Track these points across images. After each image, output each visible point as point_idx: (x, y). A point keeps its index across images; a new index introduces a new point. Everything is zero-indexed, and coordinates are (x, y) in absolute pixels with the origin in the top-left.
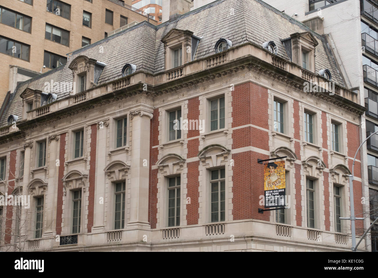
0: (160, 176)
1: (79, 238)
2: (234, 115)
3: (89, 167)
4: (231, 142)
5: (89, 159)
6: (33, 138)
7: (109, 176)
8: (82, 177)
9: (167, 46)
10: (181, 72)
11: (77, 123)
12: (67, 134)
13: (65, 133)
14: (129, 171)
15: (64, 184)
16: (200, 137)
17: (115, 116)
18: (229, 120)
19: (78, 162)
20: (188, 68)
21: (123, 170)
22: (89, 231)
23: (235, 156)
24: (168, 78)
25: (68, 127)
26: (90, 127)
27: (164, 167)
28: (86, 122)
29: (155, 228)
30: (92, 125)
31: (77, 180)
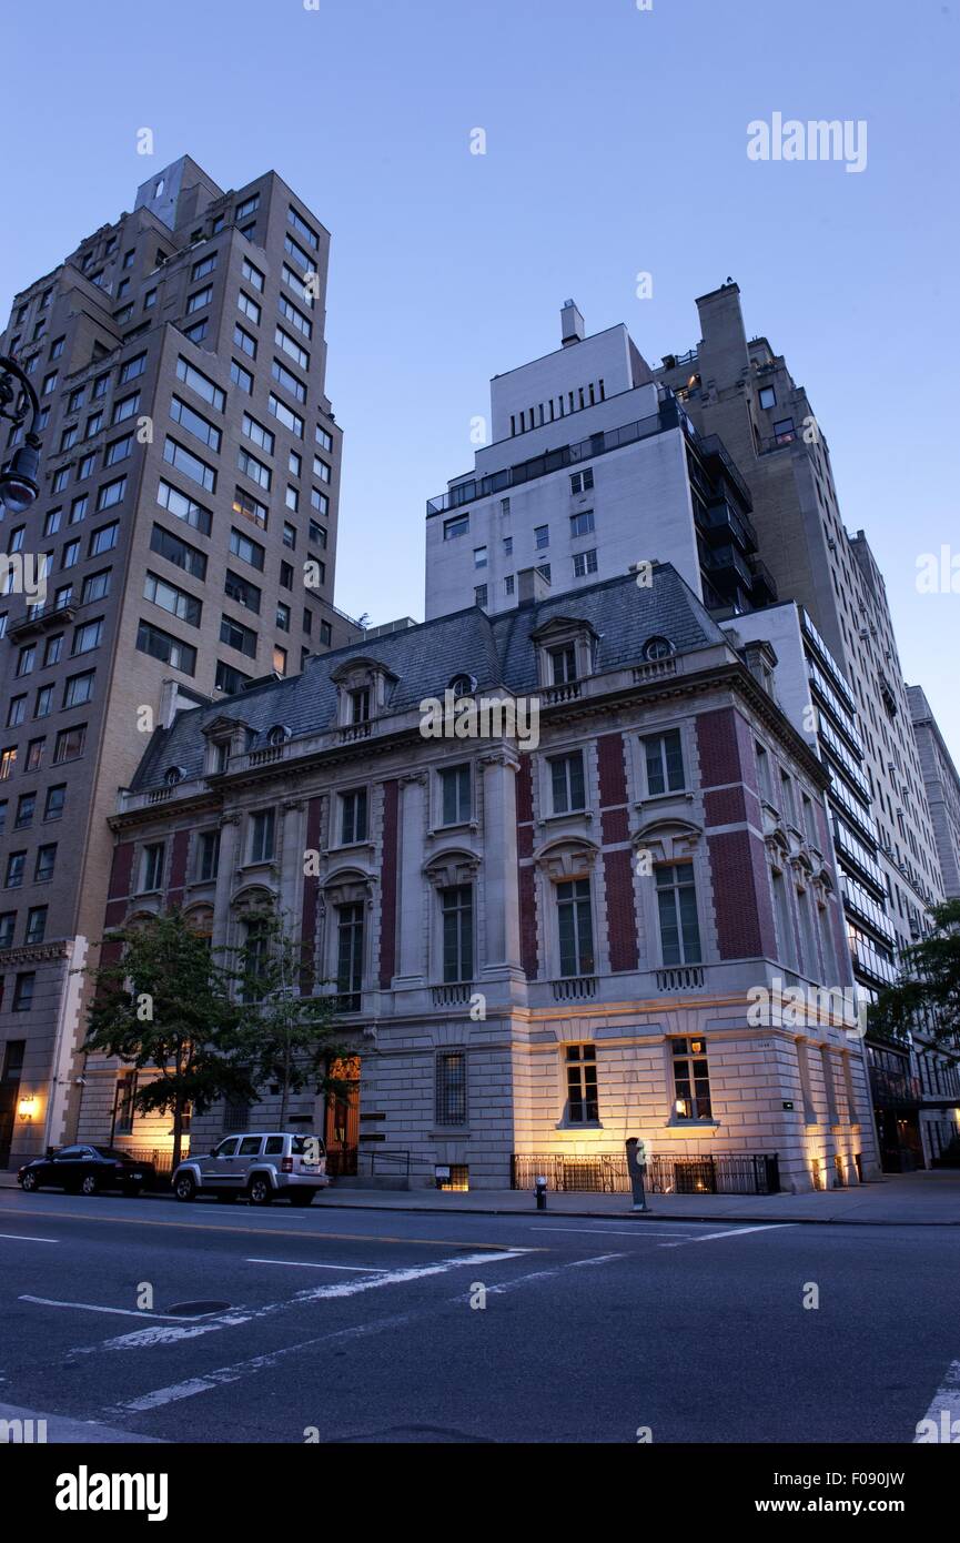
0: (540, 879)
1: (365, 1000)
2: (702, 765)
3: (380, 861)
4: (703, 813)
5: (380, 845)
6: (242, 807)
7: (431, 877)
8: (367, 878)
9: (541, 645)
10: (575, 691)
11: (351, 777)
12: (325, 799)
13: (321, 797)
14: (480, 868)
15: (322, 893)
16: (629, 806)
17: (441, 766)
18: (693, 774)
19: (355, 852)
20: (592, 684)
21: (467, 865)
22: (385, 985)
23: (712, 841)
24: (546, 700)
25: (328, 786)
26: (381, 786)
27: (550, 861)
28: (373, 776)
29: (536, 978)
30: (385, 783)
31: (352, 885)
